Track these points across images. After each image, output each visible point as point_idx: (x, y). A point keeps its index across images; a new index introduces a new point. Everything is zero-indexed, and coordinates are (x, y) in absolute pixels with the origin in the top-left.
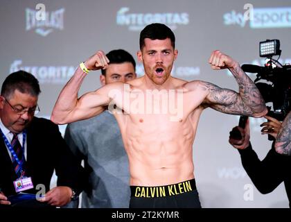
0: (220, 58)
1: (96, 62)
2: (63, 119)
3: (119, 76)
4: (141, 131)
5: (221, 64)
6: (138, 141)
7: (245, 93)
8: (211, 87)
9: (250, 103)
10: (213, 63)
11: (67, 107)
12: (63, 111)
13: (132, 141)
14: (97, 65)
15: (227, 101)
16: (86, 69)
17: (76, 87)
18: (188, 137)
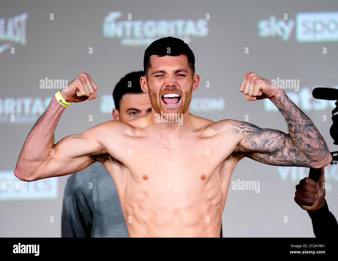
0: (255, 83)
1: (77, 90)
2: (32, 174)
3: (138, 111)
4: (145, 193)
5: (257, 93)
6: (141, 208)
7: (295, 132)
8: (247, 128)
9: (303, 147)
10: (246, 92)
11: (36, 156)
12: (31, 161)
13: (132, 207)
14: (79, 95)
15: (271, 146)
16: (64, 101)
17: (49, 127)
18: (214, 202)
